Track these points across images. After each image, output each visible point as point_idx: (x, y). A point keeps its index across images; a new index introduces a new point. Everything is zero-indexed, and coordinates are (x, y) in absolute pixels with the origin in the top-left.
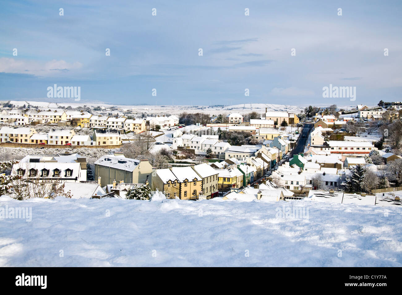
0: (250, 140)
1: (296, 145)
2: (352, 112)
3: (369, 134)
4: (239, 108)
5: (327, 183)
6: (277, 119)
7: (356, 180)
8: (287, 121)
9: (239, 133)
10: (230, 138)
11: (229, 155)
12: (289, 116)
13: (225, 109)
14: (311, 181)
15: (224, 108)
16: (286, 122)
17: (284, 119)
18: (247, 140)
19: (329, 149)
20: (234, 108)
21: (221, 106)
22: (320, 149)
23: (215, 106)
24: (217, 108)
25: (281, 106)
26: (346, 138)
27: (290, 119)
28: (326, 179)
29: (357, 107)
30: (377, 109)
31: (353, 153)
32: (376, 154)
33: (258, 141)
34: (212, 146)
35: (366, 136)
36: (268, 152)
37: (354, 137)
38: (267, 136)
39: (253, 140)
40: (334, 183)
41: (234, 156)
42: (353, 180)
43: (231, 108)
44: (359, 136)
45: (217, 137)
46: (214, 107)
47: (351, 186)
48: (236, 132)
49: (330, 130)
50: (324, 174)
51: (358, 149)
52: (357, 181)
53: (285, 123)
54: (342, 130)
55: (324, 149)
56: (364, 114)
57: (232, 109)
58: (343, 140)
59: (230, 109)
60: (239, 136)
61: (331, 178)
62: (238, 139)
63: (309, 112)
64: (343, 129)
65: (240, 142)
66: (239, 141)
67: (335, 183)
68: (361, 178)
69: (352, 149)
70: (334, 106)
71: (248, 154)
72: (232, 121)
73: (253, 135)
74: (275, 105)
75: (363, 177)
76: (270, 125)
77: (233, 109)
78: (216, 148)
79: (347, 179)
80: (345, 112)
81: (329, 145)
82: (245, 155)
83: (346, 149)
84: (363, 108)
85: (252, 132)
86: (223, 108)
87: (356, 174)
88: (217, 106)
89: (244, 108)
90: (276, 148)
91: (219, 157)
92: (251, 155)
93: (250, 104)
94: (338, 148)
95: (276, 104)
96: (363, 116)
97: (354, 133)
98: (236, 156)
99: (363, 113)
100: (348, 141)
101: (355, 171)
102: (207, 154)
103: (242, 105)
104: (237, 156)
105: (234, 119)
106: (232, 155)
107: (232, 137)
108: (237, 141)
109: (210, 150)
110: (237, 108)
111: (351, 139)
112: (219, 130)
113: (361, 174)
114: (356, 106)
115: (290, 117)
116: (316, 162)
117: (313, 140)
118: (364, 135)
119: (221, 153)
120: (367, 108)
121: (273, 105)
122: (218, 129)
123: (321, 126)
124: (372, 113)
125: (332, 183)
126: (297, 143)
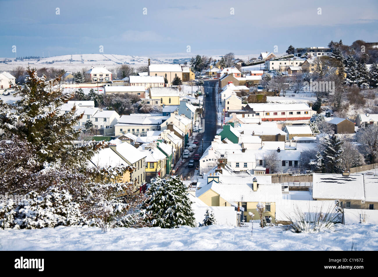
0: (140, 106)
1: (203, 112)
2: (256, 62)
3: (295, 92)
4: (63, 61)
5: (284, 163)
6: (166, 75)
7: (331, 157)
8: (180, 76)
9: (123, 96)
10: (111, 104)
11: (121, 130)
12: (182, 70)
13: (42, 63)
14: (261, 161)
15: (40, 62)
16: (180, 79)
17: (176, 75)
18: (135, 107)
19: (253, 116)
20: (57, 61)
21: (36, 58)
22: (241, 115)
23: (26, 58)
24: (28, 60)
25: (125, 56)
26: (269, 98)
27: (184, 74)
28: (282, 157)
29: (261, 56)
30: (288, 57)
31: (285, 119)
32: (321, 120)
33: (152, 107)
34: (90, 116)
35: (293, 96)
36: (180, 122)
37: (278, 97)
38: (162, 100)
39: (146, 106)
40: (293, 163)
41: (129, 130)
42: (327, 156)
43: (51, 61)
44: (284, 96)
45: (92, 103)
46: (24, 60)
47: (324, 166)
48: (117, 95)
49: (245, 88)
50: (279, 150)
51: (291, 113)
52: (333, 158)
53: (178, 81)
54: (259, 88)
55: (246, 115)
56: (275, 65)
57: (53, 62)
58: (265, 102)
59: (50, 63)
60: (124, 100)
61: (289, 155)
62: (123, 106)
63: (197, 63)
64: (261, 86)
65: (125, 110)
66: (125, 108)
67: (296, 162)
68: (338, 154)
69: (283, 113)
70: (229, 54)
71: (149, 127)
72: (95, 79)
73: (142, 99)
74: (116, 55)
75: (341, 152)
76: (159, 84)
77: (55, 63)
78: (97, 119)
79: (318, 156)
80: (245, 63)
81: (252, 109)
82: (145, 128)
83: (276, 114)
84: (269, 57)
85: (139, 94)
86: (39, 60)
87: (331, 148)
88: (29, 58)
89: (71, 60)
90: (184, 116)
91: (105, 132)
92: (154, 128)
93: (80, 55)
94: (265, 113)
95: (118, 55)
96: (273, 68)
97: (278, 92)
98: (131, 131)
99: (273, 64)
100: (273, 103)
101: (329, 144)
102: (87, 128)
103: (69, 57)
104: (133, 130)
105: (98, 77)
106: (125, 129)
107: (114, 102)
108: (122, 108)
109: (90, 123)
110: (61, 61)
111: (276, 101)
112: (92, 93)
113: (337, 148)
114: (259, 55)
115: (184, 72)
116: (253, 134)
117: (228, 103)
118: (291, 94)
119: (105, 127)
120: (274, 56)
121: (114, 55)
122: (91, 91)
123: (232, 82)
124: (285, 63)
125: (290, 162)
126: (203, 109)
